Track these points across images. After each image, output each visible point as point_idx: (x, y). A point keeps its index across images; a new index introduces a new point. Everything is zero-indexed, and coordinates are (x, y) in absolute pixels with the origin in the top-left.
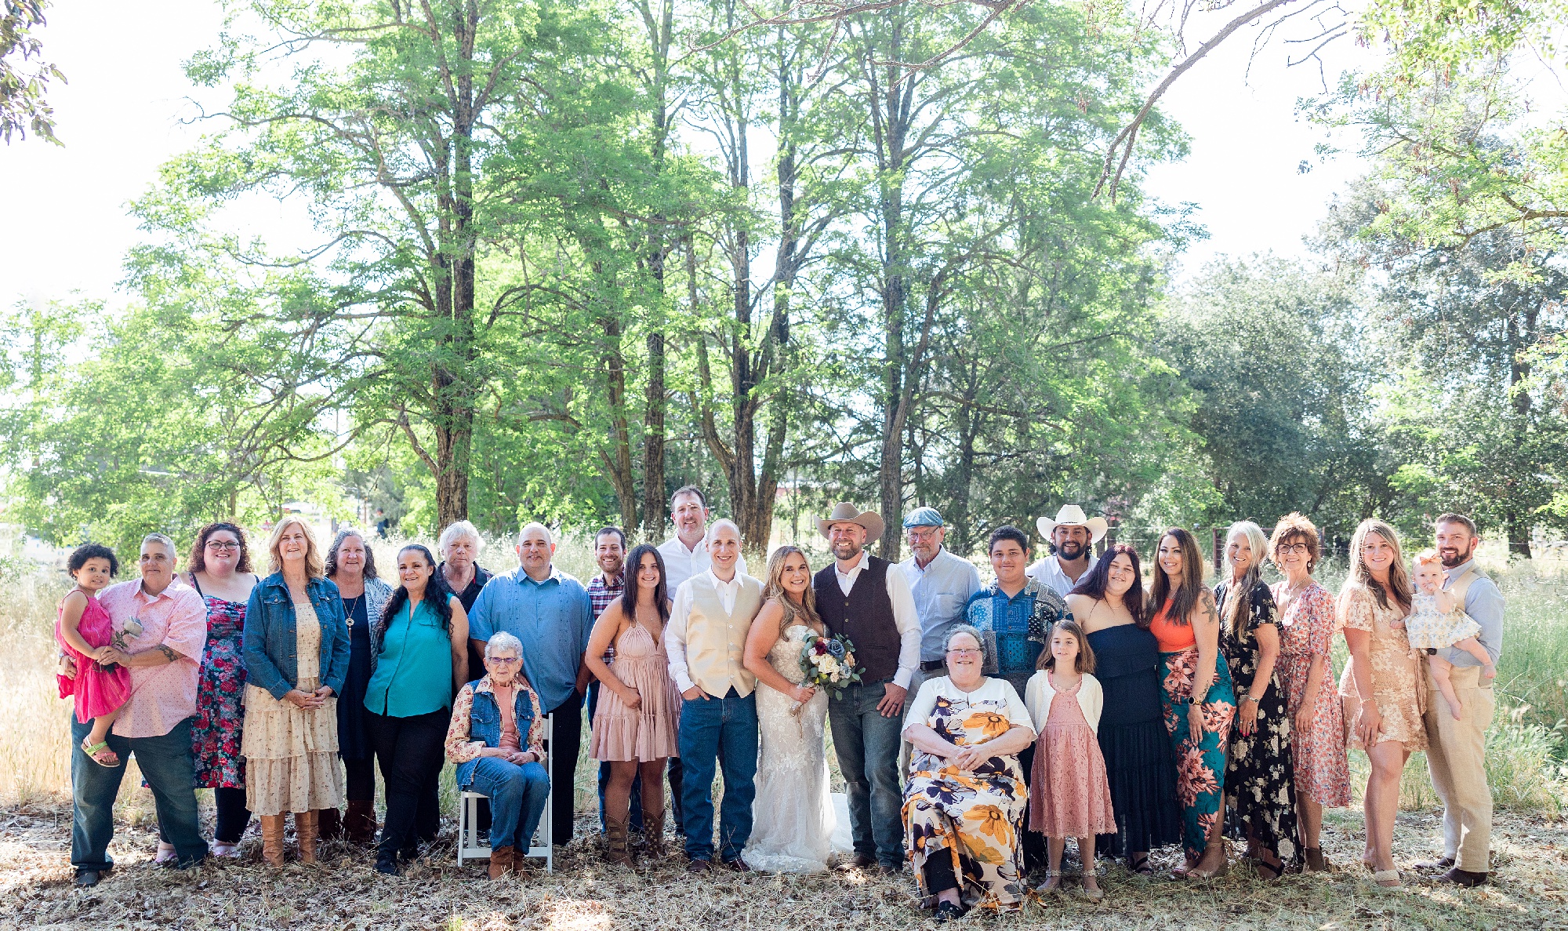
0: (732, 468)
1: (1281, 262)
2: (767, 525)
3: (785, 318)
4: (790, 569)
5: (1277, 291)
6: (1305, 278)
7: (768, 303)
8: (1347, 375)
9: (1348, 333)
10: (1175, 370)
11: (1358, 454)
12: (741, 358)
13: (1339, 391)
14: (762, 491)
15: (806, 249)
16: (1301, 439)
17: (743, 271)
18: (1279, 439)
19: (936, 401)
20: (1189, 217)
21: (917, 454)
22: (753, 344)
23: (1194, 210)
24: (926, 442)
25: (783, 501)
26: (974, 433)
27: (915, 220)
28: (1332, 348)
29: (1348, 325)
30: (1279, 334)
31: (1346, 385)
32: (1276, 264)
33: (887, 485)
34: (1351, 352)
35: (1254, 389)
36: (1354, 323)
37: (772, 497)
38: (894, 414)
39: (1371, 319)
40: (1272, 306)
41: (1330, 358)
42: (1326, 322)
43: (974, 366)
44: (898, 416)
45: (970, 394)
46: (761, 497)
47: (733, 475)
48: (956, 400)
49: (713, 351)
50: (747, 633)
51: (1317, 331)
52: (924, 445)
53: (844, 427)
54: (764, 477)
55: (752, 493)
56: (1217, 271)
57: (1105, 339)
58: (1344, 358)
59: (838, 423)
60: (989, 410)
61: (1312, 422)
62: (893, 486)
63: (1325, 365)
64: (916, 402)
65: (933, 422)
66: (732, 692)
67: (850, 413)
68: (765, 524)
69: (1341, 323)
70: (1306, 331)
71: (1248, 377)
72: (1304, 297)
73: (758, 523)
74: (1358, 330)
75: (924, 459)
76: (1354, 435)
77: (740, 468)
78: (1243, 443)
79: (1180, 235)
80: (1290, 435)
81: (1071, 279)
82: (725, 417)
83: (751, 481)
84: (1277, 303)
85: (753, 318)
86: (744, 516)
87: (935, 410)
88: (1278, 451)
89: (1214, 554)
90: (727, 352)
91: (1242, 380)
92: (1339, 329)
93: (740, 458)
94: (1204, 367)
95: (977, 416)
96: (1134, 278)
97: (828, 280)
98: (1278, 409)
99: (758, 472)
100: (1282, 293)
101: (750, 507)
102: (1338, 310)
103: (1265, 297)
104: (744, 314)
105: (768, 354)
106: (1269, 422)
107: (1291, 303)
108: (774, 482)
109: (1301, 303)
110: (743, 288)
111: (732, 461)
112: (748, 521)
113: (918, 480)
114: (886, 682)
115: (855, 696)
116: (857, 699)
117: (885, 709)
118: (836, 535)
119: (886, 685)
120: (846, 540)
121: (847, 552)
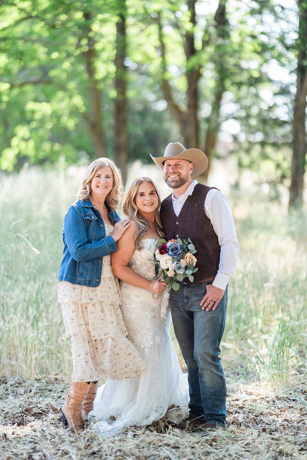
114: (208, 284)
115: (185, 295)
116: (187, 298)
117: (206, 305)
118: (167, 169)
119: (207, 286)
120: (174, 173)
121: (176, 182)
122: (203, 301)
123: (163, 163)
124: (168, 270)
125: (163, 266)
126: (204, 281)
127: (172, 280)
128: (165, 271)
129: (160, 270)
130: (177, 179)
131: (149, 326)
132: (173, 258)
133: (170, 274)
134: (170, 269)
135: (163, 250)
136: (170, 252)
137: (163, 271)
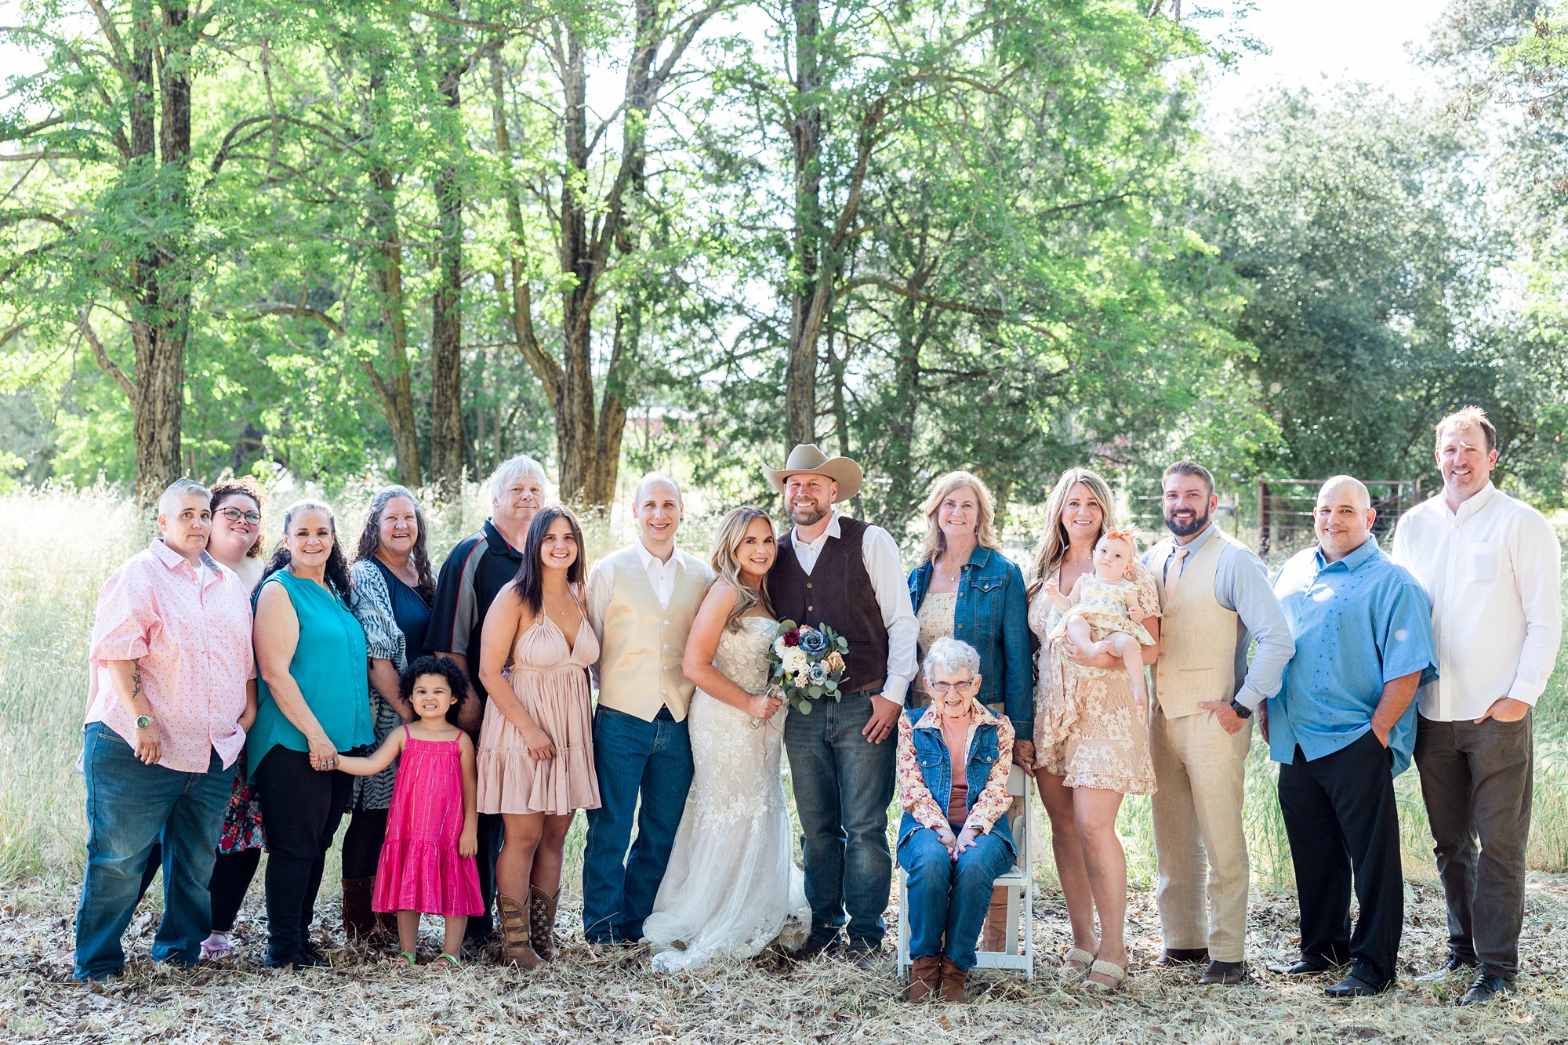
0: (559, 390)
1: (1362, 86)
2: (611, 474)
3: (640, 164)
4: (751, 540)
5: (1359, 130)
6: (1397, 110)
7: (615, 140)
8: (1453, 255)
9: (1457, 193)
10: (1212, 249)
11: (1468, 371)
12: (573, 222)
13: (1442, 278)
14: (604, 426)
15: (671, 61)
16: (1389, 350)
17: (577, 90)
18: (1359, 350)
19: (868, 291)
20: (1242, 23)
21: (838, 369)
22: (594, 203)
23: (1250, 12)
24: (850, 353)
25: (632, 438)
26: (922, 340)
27: (840, 20)
28: (1434, 217)
29: (1457, 182)
30: (1359, 193)
31: (1453, 272)
32: (1354, 89)
33: (795, 416)
34: (1460, 221)
35: (1325, 276)
36: (1465, 178)
37: (618, 434)
38: (806, 311)
39: (1496, 174)
40: (1352, 153)
41: (1430, 231)
42: (1425, 176)
43: (923, 241)
44: (813, 314)
45: (918, 281)
46: (603, 433)
47: (560, 401)
48: (897, 290)
49: (532, 210)
50: (688, 630)
51: (1412, 189)
52: (847, 359)
53: (731, 327)
54: (608, 402)
55: (589, 428)
56: (1269, 98)
57: (1113, 202)
58: (1450, 231)
59: (718, 323)
60: (944, 306)
61: (1401, 325)
62: (803, 418)
63: (1423, 239)
64: (839, 294)
65: (860, 323)
66: (664, 714)
67: (739, 309)
68: (608, 473)
69: (1449, 177)
70: (1399, 192)
71: (1313, 261)
72: (1397, 140)
73: (598, 472)
74: (1473, 187)
75: (847, 378)
76: (1460, 343)
77: (571, 390)
78: (1308, 356)
79: (1229, 49)
80: (1376, 344)
81: (1067, 110)
82: (548, 311)
83: (588, 412)
84: (1358, 148)
85: (593, 160)
86: (577, 461)
87: (864, 304)
88: (1358, 367)
89: (1259, 519)
90: (550, 211)
91: (1306, 261)
92: (1443, 187)
93: (571, 375)
94: (1252, 243)
95: (927, 314)
96: (1162, 109)
97: (707, 106)
98: (1356, 305)
99: (599, 394)
100: (1366, 133)
101: (586, 448)
102: (1445, 159)
103: (1341, 139)
104: (579, 155)
105: (616, 220)
106: (1342, 326)
107: (1380, 148)
108: (621, 411)
109: (1393, 149)
110: (577, 121)
111: (560, 378)
112: (583, 470)
113: (838, 410)
114: (872, 694)
115: (829, 715)
116: (832, 721)
117: (874, 733)
118: (794, 491)
119: (873, 699)
120: (807, 499)
121: (810, 514)
122: (868, 727)
123: (785, 481)
124: (796, 674)
125: (788, 667)
126: (865, 688)
127: (798, 694)
128: (789, 677)
129: (778, 674)
130: (811, 509)
131: (760, 779)
132: (809, 655)
133: (800, 682)
134: (801, 674)
135: (792, 639)
136: (805, 645)
137: (784, 676)
